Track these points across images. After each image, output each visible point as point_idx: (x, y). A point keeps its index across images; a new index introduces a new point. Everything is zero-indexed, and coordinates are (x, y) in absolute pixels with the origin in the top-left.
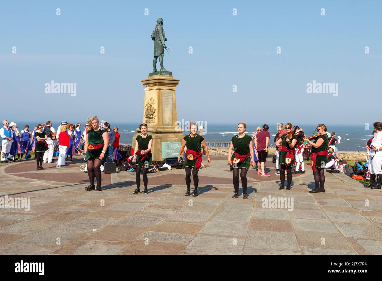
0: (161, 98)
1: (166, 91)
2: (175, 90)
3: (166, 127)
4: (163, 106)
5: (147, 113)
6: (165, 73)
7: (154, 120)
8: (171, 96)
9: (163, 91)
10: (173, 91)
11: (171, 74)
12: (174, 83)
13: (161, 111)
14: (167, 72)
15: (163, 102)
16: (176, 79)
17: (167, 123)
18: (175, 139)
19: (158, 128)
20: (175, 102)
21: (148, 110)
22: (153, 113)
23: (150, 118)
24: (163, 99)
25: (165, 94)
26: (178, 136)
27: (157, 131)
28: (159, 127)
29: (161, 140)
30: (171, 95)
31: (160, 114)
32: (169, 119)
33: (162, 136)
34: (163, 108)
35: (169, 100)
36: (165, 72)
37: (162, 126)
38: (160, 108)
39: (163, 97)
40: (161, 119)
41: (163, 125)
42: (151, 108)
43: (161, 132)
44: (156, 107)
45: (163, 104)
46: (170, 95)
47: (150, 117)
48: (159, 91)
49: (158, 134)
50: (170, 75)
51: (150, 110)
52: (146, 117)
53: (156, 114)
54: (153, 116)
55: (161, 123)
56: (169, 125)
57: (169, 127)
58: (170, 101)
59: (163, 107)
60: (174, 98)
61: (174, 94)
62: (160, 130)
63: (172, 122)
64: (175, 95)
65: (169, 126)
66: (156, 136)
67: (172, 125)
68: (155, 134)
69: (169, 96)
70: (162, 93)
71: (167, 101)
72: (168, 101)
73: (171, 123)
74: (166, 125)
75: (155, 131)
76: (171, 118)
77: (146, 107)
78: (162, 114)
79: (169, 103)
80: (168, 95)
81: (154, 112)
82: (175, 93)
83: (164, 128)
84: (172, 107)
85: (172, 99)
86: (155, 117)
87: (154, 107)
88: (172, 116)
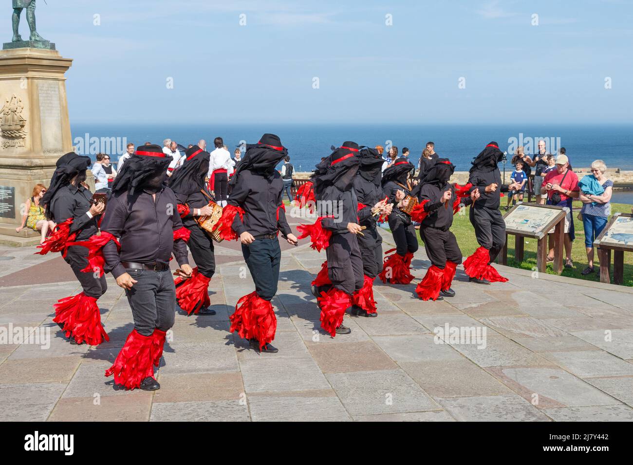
0: (34, 97)
1: (45, 82)
2: (64, 80)
3: (51, 155)
4: (41, 112)
5: (6, 128)
6: (40, 45)
7: (24, 141)
8: (57, 93)
9: (40, 81)
10: (61, 82)
11: (53, 46)
12: (61, 66)
13: (36, 123)
14: (44, 43)
15: (40, 105)
16: (65, 57)
17: (51, 147)
19: (33, 158)
20: (65, 105)
21: (7, 121)
22: (19, 127)
23: (12, 138)
24: (41, 98)
25: (45, 89)
27: (32, 165)
28: (34, 155)
30: (57, 89)
31: (36, 130)
32: (56, 140)
33: (43, 174)
34: (42, 118)
35: (51, 100)
36: (41, 43)
37: (42, 154)
38: (36, 116)
39: (40, 95)
40: (38, 140)
41: (44, 152)
42: (13, 117)
43: (41, 167)
44: (25, 115)
45: (41, 108)
46: (55, 91)
47: (13, 135)
48: (32, 83)
49: (35, 171)
50: (51, 48)
51: (13, 121)
53: (27, 129)
54: (20, 134)
55: (38, 147)
57: (55, 154)
58: (56, 102)
59: (41, 115)
60: (63, 96)
61: (61, 87)
63: (61, 145)
64: (64, 89)
65: (55, 152)
66: (31, 175)
67: (62, 151)
68: (29, 171)
69: (53, 92)
70: (38, 87)
71: (48, 102)
72: (51, 103)
73: (59, 146)
74: (49, 152)
75: (26, 165)
76: (60, 137)
77: (4, 116)
78: (40, 129)
79: (54, 106)
80: (50, 89)
81: (23, 126)
82: (64, 85)
83: (46, 158)
84: (60, 115)
85: (60, 99)
86: (26, 135)
87: (20, 114)
88: (61, 132)
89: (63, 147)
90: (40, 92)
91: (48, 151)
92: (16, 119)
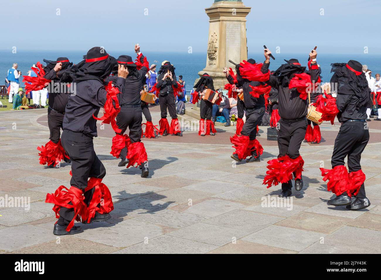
0: (223, 33)
1: (231, 22)
2: (245, 21)
4: (227, 42)
5: (209, 52)
7: (216, 61)
8: (239, 30)
10: (242, 23)
12: (243, 12)
13: (223, 50)
15: (226, 37)
16: (246, 6)
19: (218, 72)
21: (210, 48)
22: (214, 52)
23: (212, 59)
24: (227, 34)
25: (231, 27)
27: (216, 76)
28: (219, 70)
30: (239, 28)
31: (222, 54)
32: (236, 60)
34: (227, 46)
35: (235, 35)
39: (227, 31)
40: (223, 61)
42: (212, 46)
44: (218, 44)
45: (227, 40)
46: (238, 29)
47: (212, 57)
48: (222, 24)
52: (209, 57)
53: (217, 54)
54: (214, 56)
55: (223, 65)
58: (238, 36)
59: (227, 44)
60: (243, 32)
61: (243, 27)
62: (220, 74)
64: (245, 27)
69: (236, 30)
70: (226, 26)
71: (232, 36)
72: (234, 37)
76: (239, 59)
77: (209, 45)
78: (225, 53)
80: (234, 27)
81: (216, 51)
82: (245, 25)
84: (240, 44)
85: (241, 34)
86: (216, 57)
87: (216, 43)
88: (240, 55)
90: (227, 29)
92: (213, 47)
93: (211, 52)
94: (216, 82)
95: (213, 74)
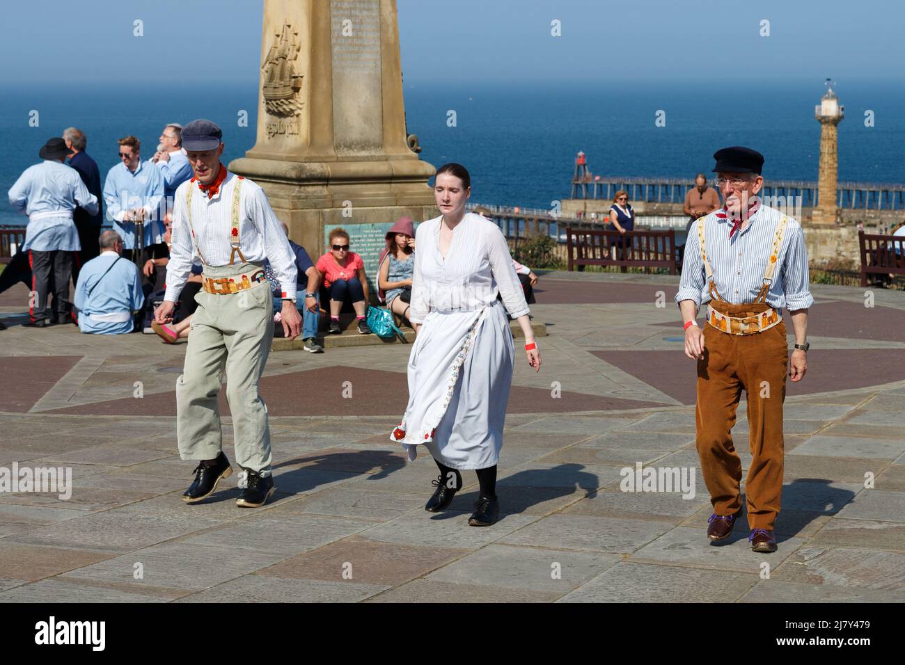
0: (322, 24)
3: (352, 153)
4: (335, 58)
5: (271, 93)
7: (298, 123)
8: (375, 14)
13: (323, 84)
15: (333, 41)
17: (354, 135)
18: (392, 211)
19: (310, 160)
20: (392, 41)
21: (271, 78)
22: (289, 92)
23: (281, 115)
25: (346, 6)
26: (404, 193)
27: (304, 176)
28: (314, 154)
29: (321, 214)
31: (321, 99)
32: (366, 120)
33: (325, 197)
34: (336, 71)
37: (332, 152)
38: (322, 68)
39: (334, 19)
40: (324, 121)
41: (337, 147)
42: (282, 69)
43: (325, 180)
44: (301, 66)
45: (336, 50)
46: (370, 10)
47: (281, 110)
49: (310, 189)
51: (282, 78)
52: (269, 111)
53: (303, 96)
54: (291, 106)
55: (324, 137)
56: (364, 145)
57: (363, 153)
58: (371, 36)
59: (336, 63)
60: (389, 21)
61: (386, 2)
62: (316, 168)
63: (378, 132)
65: (363, 148)
66: (299, 198)
67: (380, 145)
68: (297, 188)
69: (365, 13)
71: (354, 34)
72: (359, 38)
73: (374, 134)
74: (349, 146)
75: (293, 174)
76: (376, 113)
77: (268, 66)
78: (331, 95)
79: (365, 43)
81: (296, 89)
83: (338, 160)
84: (379, 63)
85: (382, 28)
86: (301, 109)
87: (294, 62)
88: (379, 103)
89: (383, 136)
91: (345, 146)
92: (287, 74)
93: (279, 93)
94: (306, 198)
95: (294, 168)
